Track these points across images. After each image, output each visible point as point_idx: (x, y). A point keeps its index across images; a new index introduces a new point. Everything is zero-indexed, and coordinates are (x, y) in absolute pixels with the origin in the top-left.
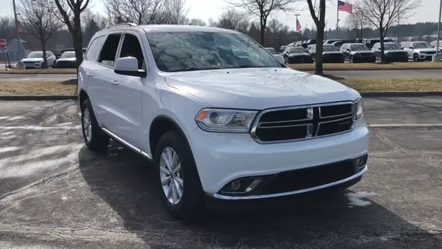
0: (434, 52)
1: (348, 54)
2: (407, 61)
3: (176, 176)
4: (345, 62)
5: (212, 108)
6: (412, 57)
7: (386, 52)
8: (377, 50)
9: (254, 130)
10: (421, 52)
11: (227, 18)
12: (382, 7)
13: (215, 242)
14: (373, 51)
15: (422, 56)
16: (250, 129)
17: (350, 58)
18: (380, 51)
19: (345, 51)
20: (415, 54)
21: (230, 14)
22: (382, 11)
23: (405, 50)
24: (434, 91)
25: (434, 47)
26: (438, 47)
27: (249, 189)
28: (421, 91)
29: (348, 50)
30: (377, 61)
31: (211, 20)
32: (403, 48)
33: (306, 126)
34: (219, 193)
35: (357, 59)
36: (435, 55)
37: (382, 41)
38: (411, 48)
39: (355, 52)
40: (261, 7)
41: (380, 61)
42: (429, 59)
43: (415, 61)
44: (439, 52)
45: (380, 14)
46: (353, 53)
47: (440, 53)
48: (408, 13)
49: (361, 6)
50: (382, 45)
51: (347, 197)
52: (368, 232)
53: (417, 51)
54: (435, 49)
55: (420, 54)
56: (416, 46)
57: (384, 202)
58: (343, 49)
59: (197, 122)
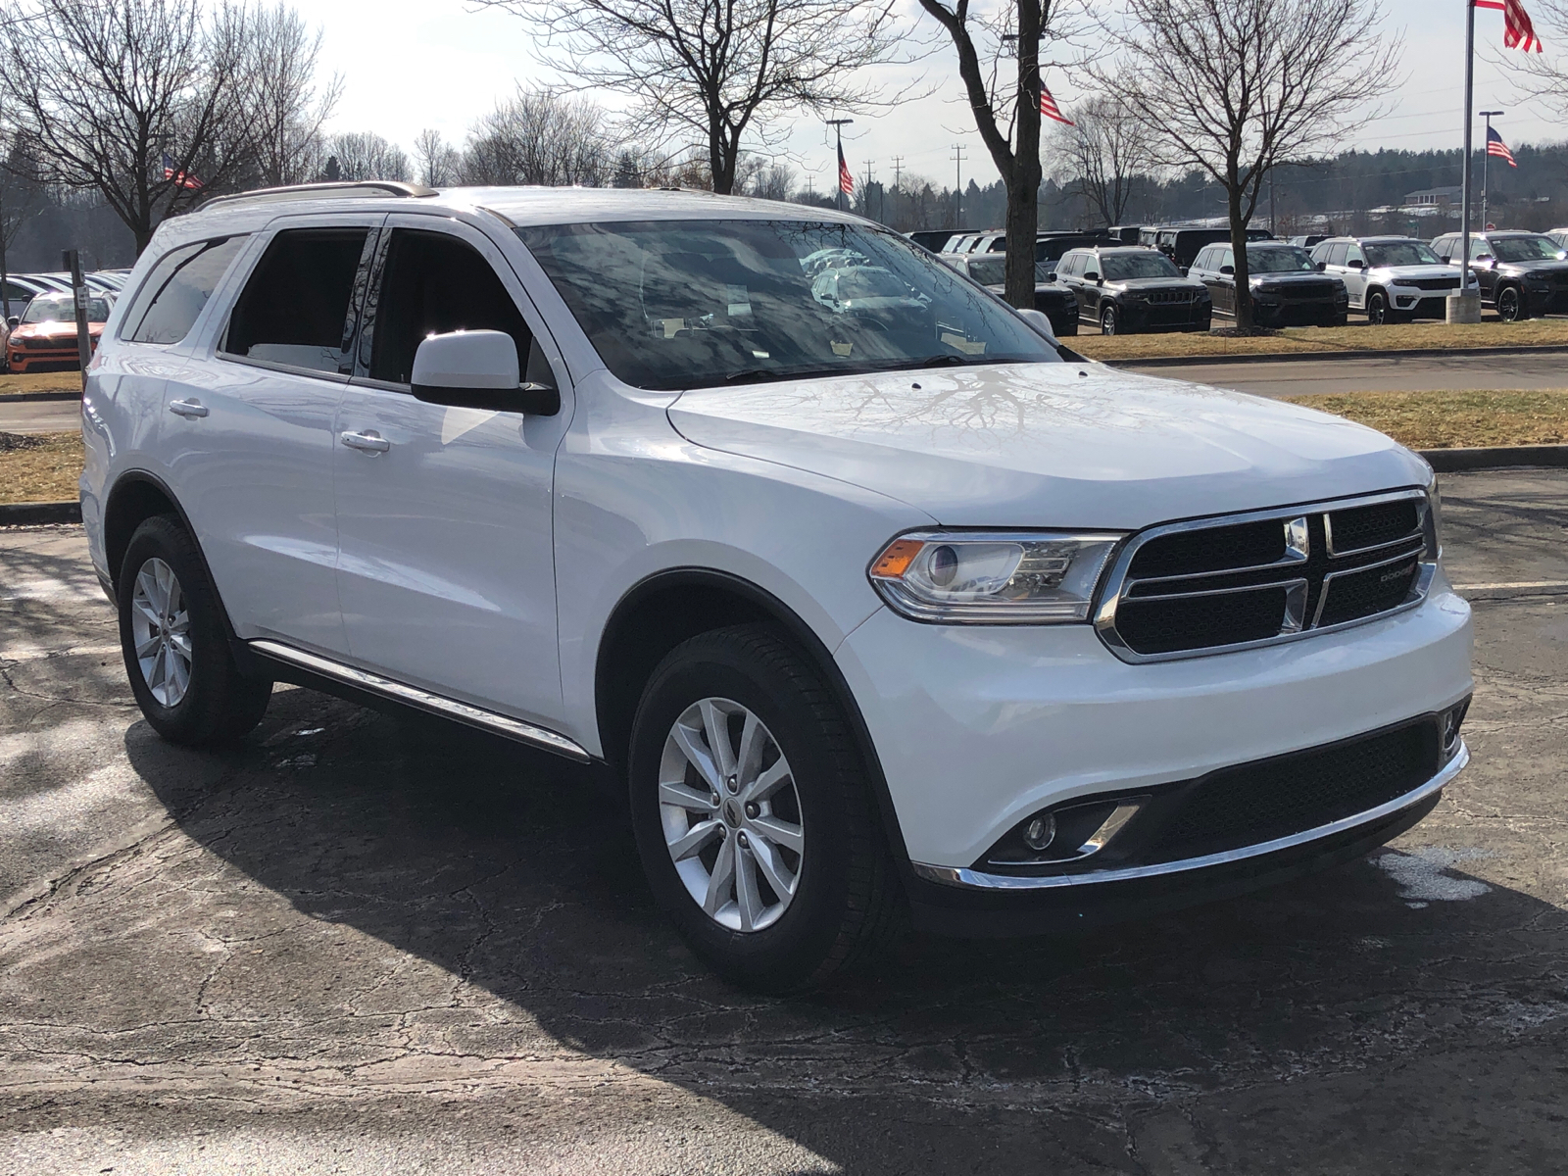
0: (1450, 282)
1: (1092, 296)
2: (1344, 323)
3: (756, 814)
4: (1082, 330)
5: (940, 528)
6: (1362, 305)
7: (1255, 282)
8: (1214, 274)
9: (1108, 611)
10: (1397, 282)
11: (519, 131)
12: (1235, 90)
13: (970, 1069)
14: (1194, 277)
15: (1403, 300)
16: (1095, 607)
17: (1103, 314)
18: (1228, 278)
19: (1078, 279)
20: (1374, 289)
21: (534, 116)
22: (1236, 107)
23: (1333, 271)
24: (1513, 444)
25: (1446, 260)
26: (1467, 258)
27: (1095, 844)
28: (1458, 447)
29: (1092, 276)
30: (1216, 324)
31: (429, 145)
32: (1321, 267)
33: (1282, 589)
34: (979, 866)
35: (1132, 315)
36: (1456, 292)
37: (1237, 234)
38: (1354, 264)
39: (1123, 287)
40: (710, 87)
41: (1234, 325)
42: (1433, 310)
43: (1374, 320)
44: (1472, 280)
45: (1224, 117)
46: (1114, 289)
47: (1475, 286)
48: (1344, 115)
49: (1145, 86)
50: (1240, 253)
51: (1384, 872)
52: (1528, 990)
53: (1382, 275)
54: (1454, 268)
55: (1395, 291)
56: (1376, 257)
57: (1533, 882)
58: (1069, 271)
59: (877, 587)
